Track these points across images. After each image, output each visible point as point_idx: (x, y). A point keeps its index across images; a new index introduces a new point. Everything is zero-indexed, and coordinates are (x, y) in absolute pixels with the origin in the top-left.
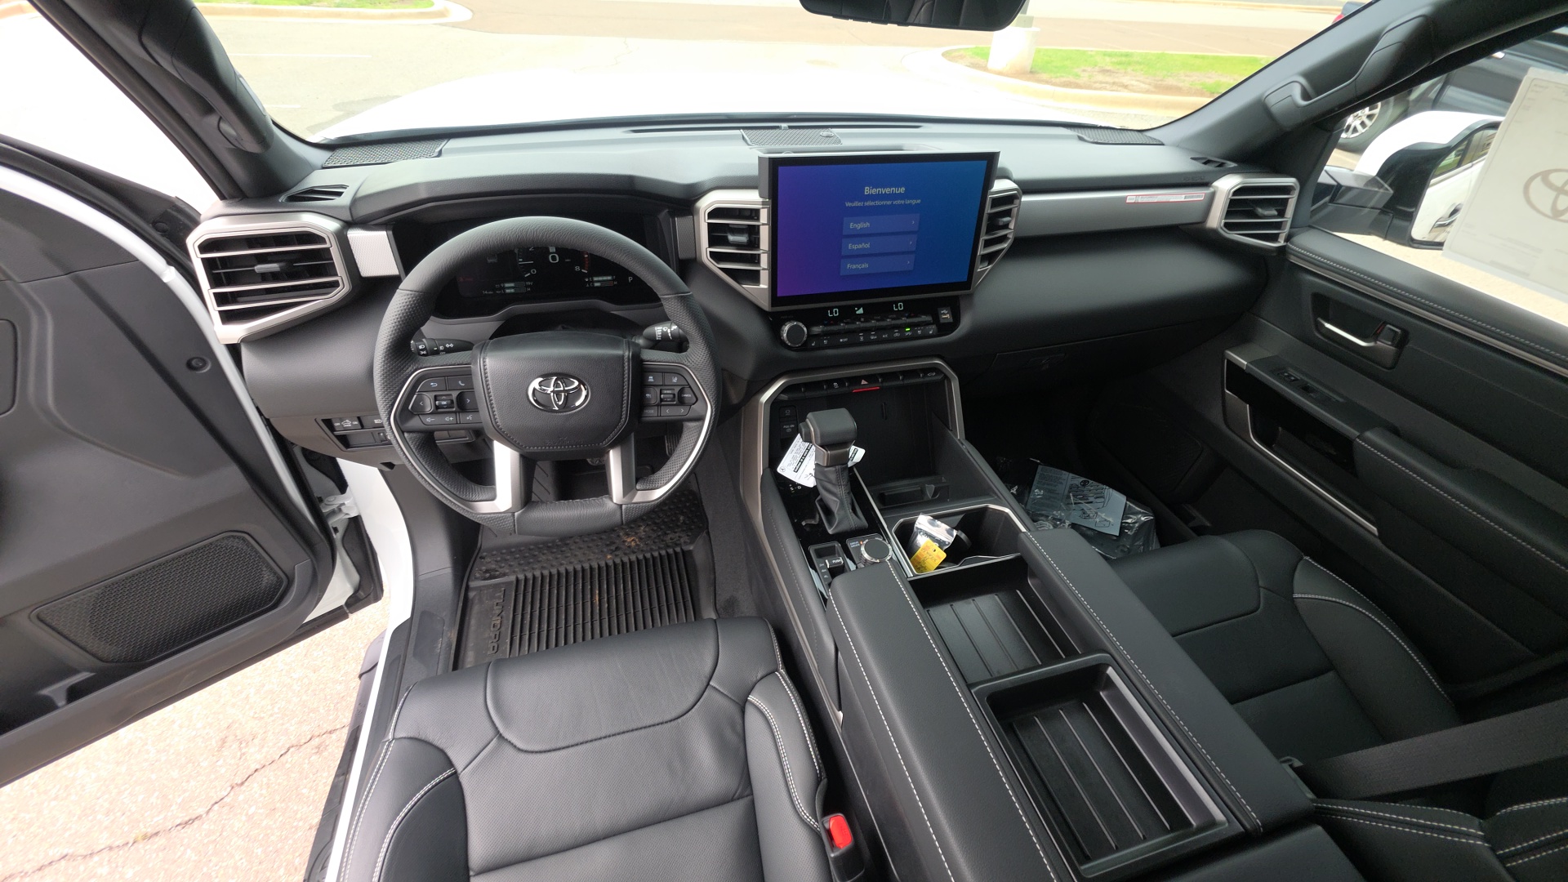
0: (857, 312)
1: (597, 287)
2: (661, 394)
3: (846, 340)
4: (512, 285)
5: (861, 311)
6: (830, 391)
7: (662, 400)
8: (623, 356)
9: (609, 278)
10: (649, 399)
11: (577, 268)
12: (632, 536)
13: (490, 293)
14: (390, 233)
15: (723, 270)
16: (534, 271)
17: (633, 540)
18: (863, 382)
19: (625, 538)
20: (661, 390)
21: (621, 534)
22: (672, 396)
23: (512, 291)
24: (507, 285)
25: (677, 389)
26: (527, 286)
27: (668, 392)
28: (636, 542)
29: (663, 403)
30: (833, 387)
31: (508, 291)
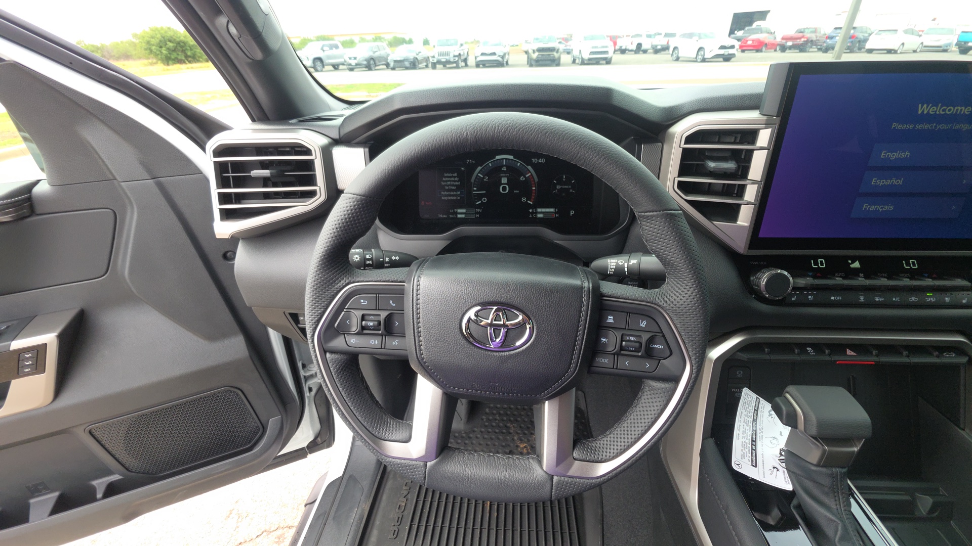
0: (852, 266)
1: (540, 218)
2: (622, 341)
3: (839, 298)
4: (464, 211)
5: (857, 265)
6: (804, 357)
7: (622, 348)
8: (582, 288)
9: (552, 210)
10: (605, 345)
11: (524, 199)
12: (525, 442)
13: (445, 216)
14: (367, 150)
15: (691, 203)
16: (485, 200)
17: (525, 447)
18: (849, 352)
19: (518, 443)
20: (622, 335)
21: (515, 438)
22: (637, 345)
23: (463, 216)
24: (460, 211)
25: (645, 337)
26: (476, 213)
27: (632, 338)
28: (527, 450)
29: (623, 352)
30: (807, 352)
31: (459, 216)
